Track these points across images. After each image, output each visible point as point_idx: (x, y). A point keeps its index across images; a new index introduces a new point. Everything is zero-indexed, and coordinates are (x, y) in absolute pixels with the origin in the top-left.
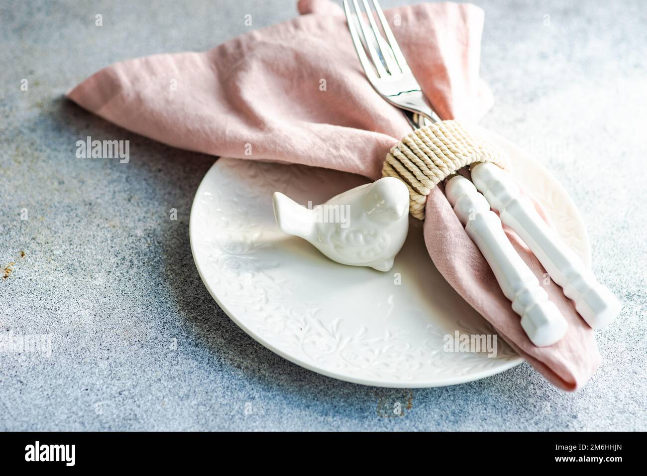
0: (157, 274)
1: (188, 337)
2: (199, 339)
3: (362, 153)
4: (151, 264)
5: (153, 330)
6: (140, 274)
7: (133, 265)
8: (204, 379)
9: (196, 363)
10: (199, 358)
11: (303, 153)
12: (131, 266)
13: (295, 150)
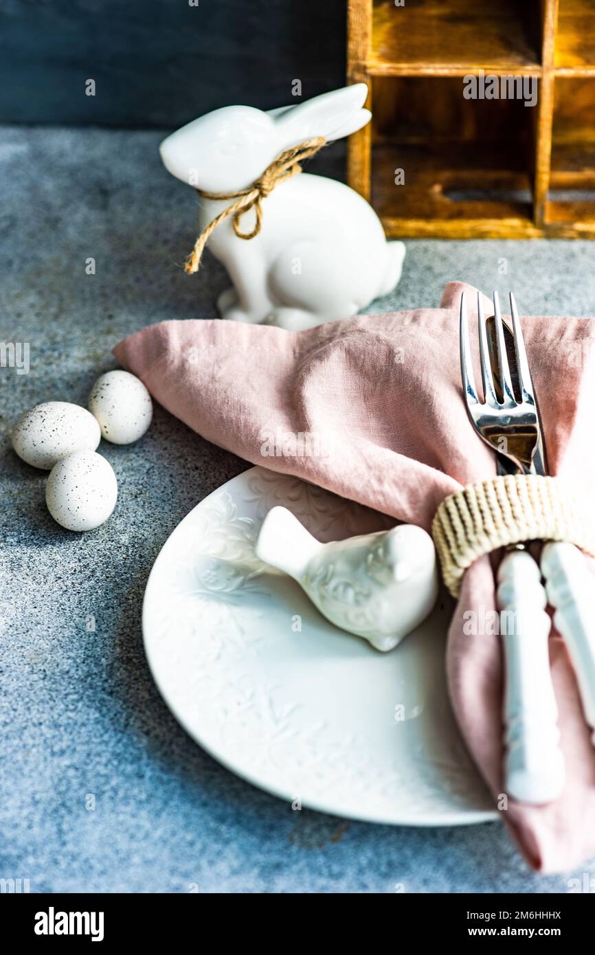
0: (116, 594)
1: (106, 681)
2: (119, 685)
3: (413, 494)
4: (116, 581)
5: (70, 661)
6: (95, 589)
7: (93, 576)
8: (96, 737)
9: (97, 715)
10: (104, 710)
11: (336, 477)
12: (89, 577)
13: (327, 471)
